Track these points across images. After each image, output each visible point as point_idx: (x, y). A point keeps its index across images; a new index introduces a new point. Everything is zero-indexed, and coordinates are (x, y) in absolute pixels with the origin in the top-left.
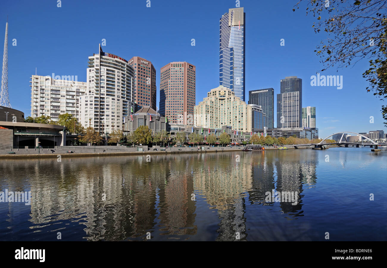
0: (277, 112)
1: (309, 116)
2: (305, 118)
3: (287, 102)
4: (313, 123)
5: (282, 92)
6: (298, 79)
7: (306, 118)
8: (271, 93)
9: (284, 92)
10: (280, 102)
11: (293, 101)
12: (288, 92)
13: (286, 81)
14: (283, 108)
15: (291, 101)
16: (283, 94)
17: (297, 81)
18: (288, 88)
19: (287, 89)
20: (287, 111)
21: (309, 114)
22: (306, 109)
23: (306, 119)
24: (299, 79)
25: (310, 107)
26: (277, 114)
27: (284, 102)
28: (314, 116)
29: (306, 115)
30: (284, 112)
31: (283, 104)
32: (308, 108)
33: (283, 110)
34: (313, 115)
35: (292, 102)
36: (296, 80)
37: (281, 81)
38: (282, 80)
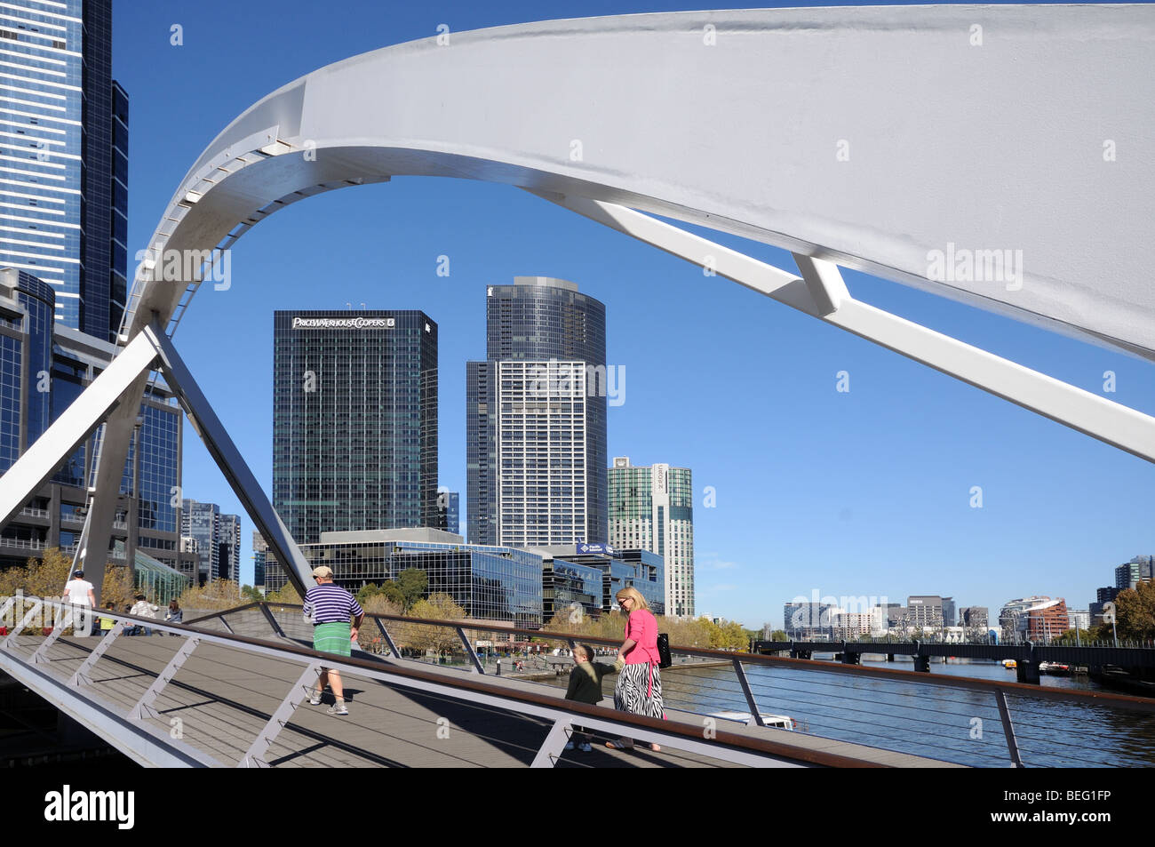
0: (469, 462)
1: (661, 508)
2: (643, 517)
3: (524, 412)
4: (679, 545)
5: (494, 354)
6: (583, 299)
7: (651, 517)
8: (413, 340)
9: (509, 355)
10: (482, 409)
11: (554, 409)
12: (528, 356)
13: (515, 296)
14: (500, 441)
15: (543, 409)
16: (500, 366)
17: (578, 306)
18: (528, 334)
19: (522, 339)
20: (525, 462)
21: (661, 498)
22: (647, 474)
23: (647, 520)
24: (588, 298)
25: (665, 467)
26: (469, 472)
27: (507, 407)
28: (684, 512)
29: (650, 504)
30: (507, 464)
31: (498, 419)
32: (659, 471)
33: (499, 455)
34: (679, 504)
35: (548, 412)
36: (572, 301)
37: (490, 294)
38: (496, 290)
